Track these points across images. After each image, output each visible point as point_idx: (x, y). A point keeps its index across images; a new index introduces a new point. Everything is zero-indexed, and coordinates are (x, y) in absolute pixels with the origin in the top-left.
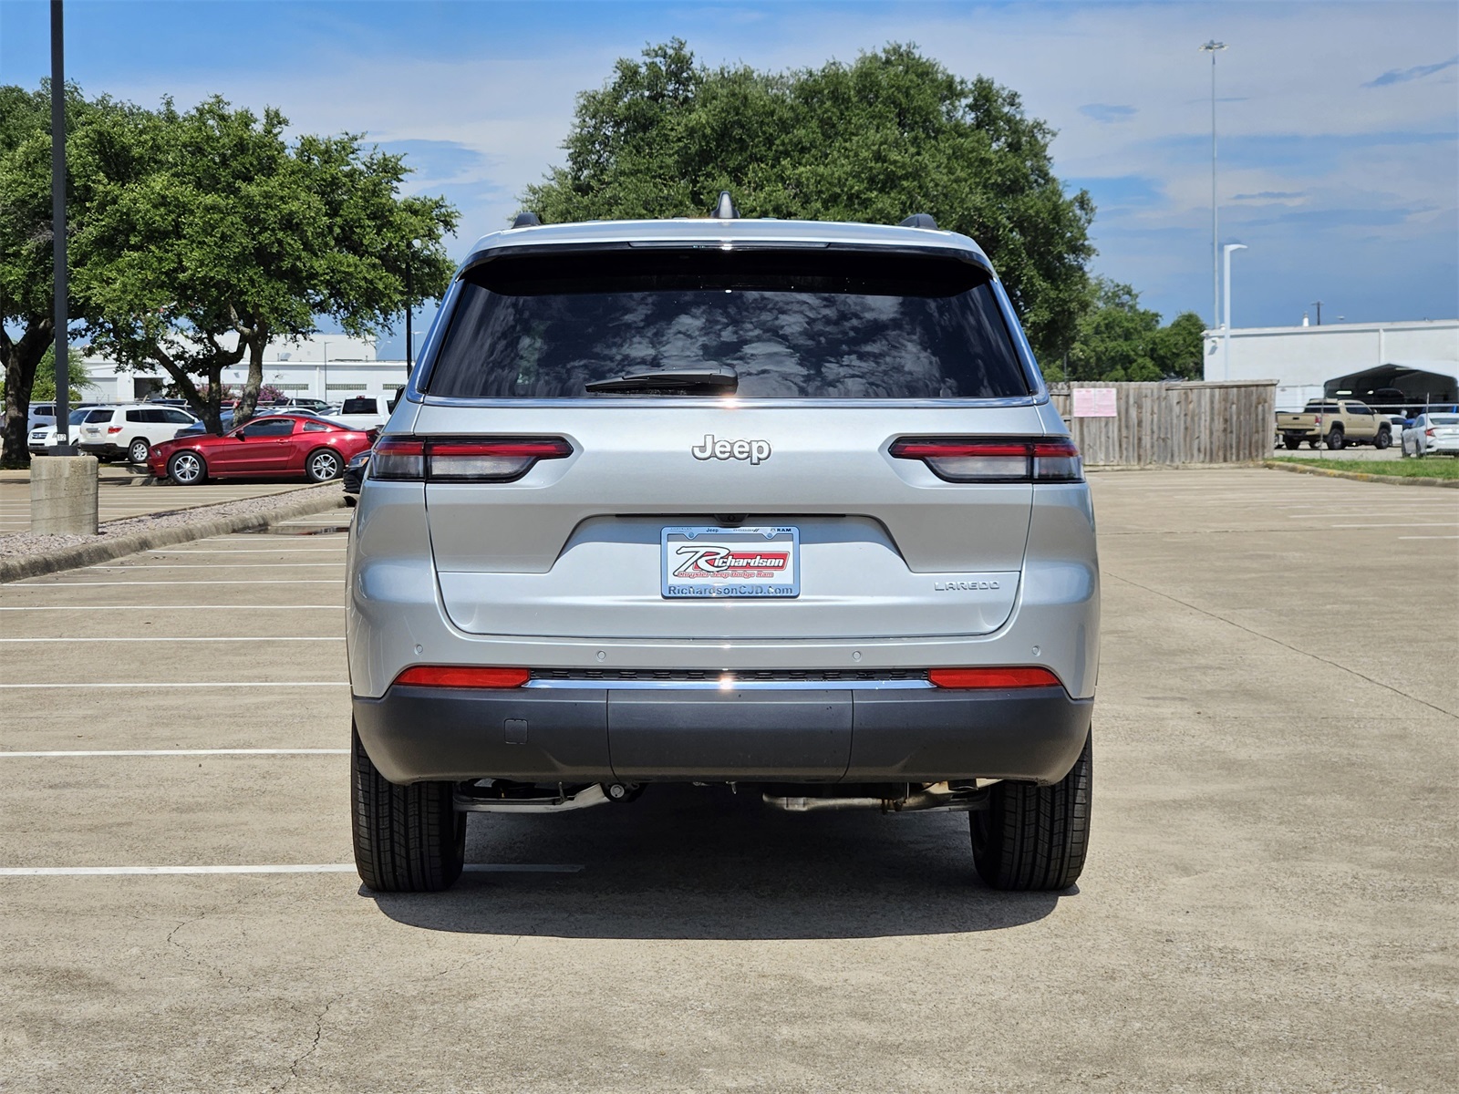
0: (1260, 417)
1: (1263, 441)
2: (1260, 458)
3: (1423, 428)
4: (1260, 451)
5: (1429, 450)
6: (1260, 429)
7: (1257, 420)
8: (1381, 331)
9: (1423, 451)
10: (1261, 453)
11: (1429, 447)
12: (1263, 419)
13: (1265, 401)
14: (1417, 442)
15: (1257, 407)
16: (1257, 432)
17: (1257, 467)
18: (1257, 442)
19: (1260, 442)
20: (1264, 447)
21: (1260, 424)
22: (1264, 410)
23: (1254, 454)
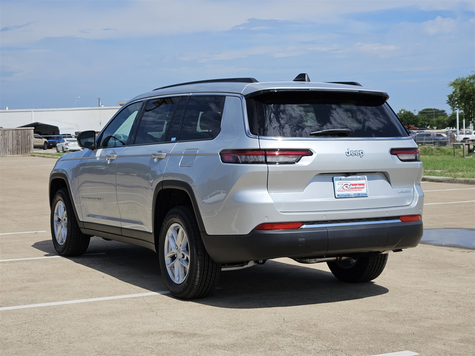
0: (29, 140)
1: (30, 148)
2: (29, 153)
3: (65, 143)
4: (29, 150)
5: (67, 150)
6: (29, 144)
7: (27, 141)
8: (32, 112)
9: (65, 150)
10: (29, 152)
11: (67, 149)
12: (30, 140)
13: (30, 134)
14: (63, 147)
15: (27, 136)
16: (28, 144)
17: (29, 156)
18: (28, 148)
19: (29, 148)
20: (30, 149)
21: (29, 142)
22: (30, 137)
23: (27, 151)
